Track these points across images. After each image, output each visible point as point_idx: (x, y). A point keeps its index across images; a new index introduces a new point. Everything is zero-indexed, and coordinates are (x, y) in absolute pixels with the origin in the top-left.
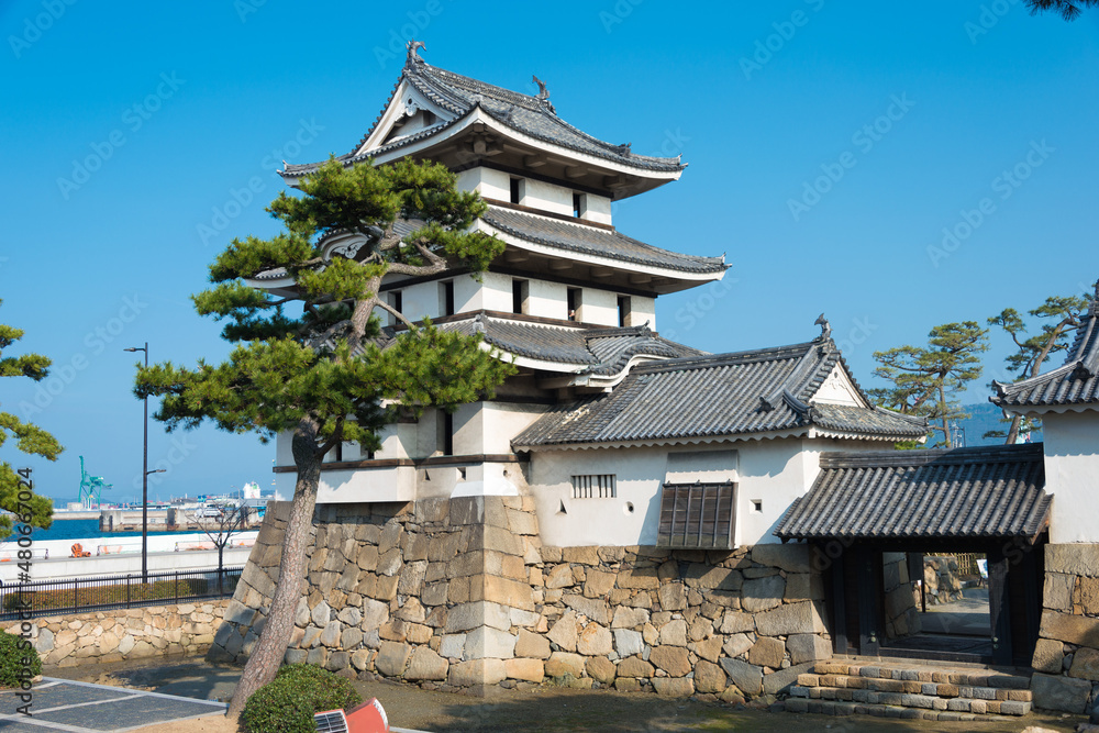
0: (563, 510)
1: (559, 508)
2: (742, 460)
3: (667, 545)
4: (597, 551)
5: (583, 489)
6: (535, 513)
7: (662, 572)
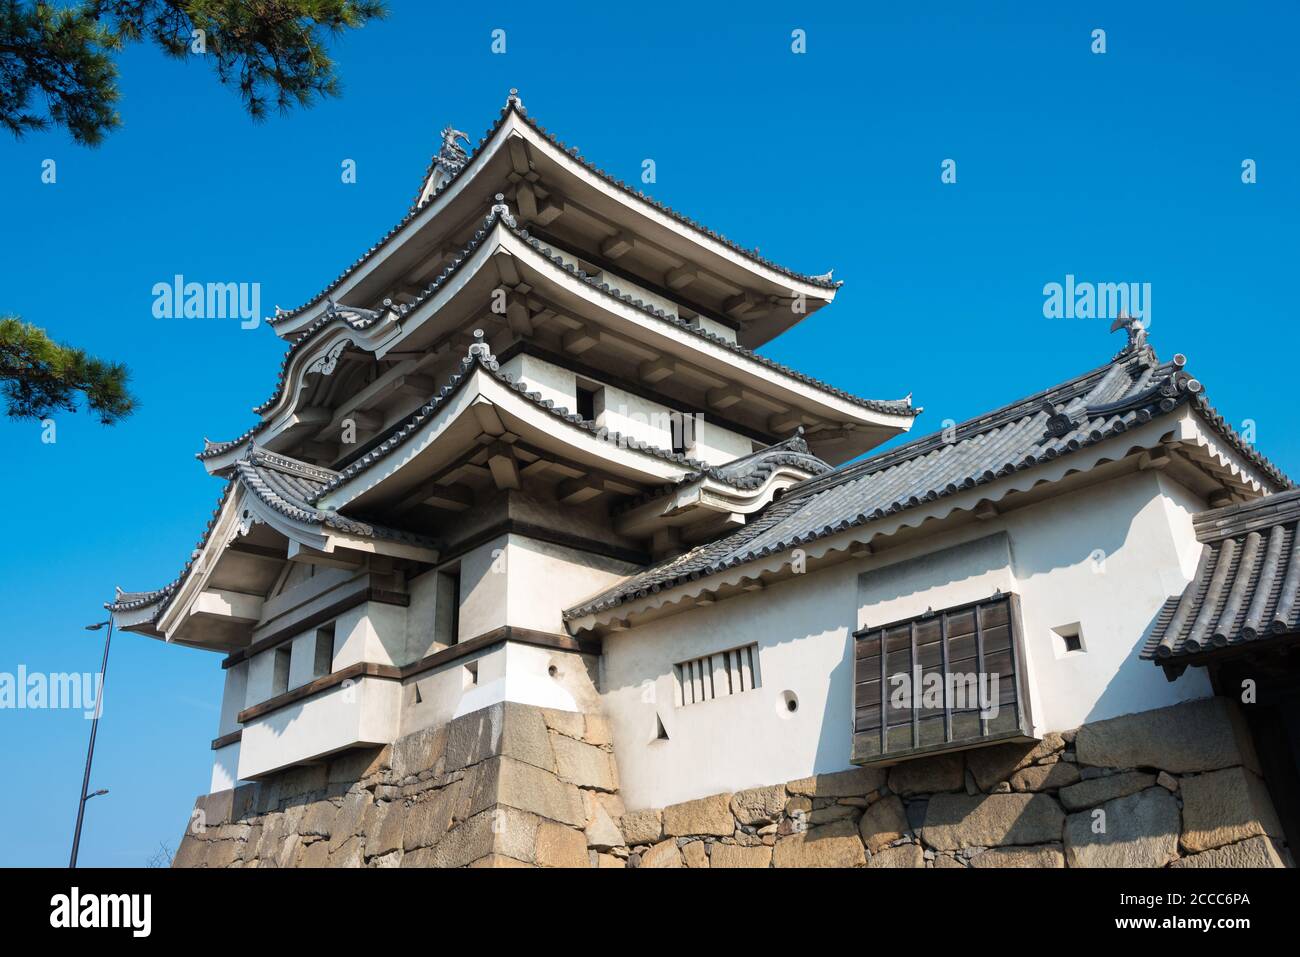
0: (663, 735)
1: (655, 733)
2: (1018, 549)
3: (875, 752)
4: (729, 804)
5: (697, 682)
6: (610, 749)
7: (868, 822)
